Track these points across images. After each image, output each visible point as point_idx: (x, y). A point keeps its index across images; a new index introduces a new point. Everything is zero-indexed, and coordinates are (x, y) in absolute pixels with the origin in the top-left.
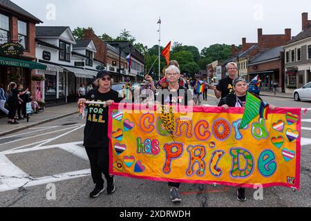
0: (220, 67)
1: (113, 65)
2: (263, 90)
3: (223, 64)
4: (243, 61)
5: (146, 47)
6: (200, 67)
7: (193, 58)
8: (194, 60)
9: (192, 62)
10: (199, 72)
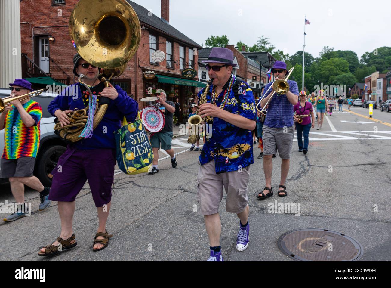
0: (381, 80)
1: (253, 80)
3: (385, 76)
6: (357, 79)
7: (349, 67)
8: (350, 69)
9: (346, 73)
10: (355, 86)
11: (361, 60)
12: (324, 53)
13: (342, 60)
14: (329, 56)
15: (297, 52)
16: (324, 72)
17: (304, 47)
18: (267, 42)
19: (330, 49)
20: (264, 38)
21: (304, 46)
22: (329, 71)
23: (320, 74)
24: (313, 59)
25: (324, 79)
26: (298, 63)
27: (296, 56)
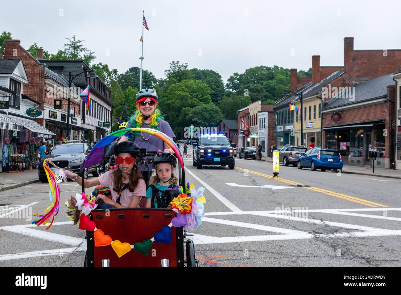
0: (265, 115)
1: (56, 107)
2: (352, 163)
3: (271, 108)
4: (312, 104)
5: (115, 71)
6: (223, 113)
7: (211, 95)
8: (211, 99)
9: (207, 103)
10: (222, 124)
11: (228, 85)
12: (172, 72)
13: (200, 83)
14: (180, 77)
15: (130, 69)
16: (172, 101)
17: (142, 61)
18: (81, 48)
19: (182, 66)
20: (76, 40)
21: (142, 58)
22: (181, 100)
23: (166, 104)
24: (155, 81)
25: (173, 113)
26: (132, 86)
27: (129, 75)
